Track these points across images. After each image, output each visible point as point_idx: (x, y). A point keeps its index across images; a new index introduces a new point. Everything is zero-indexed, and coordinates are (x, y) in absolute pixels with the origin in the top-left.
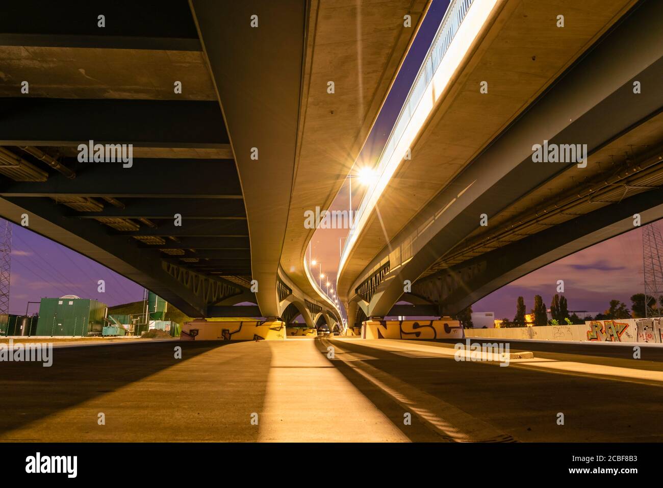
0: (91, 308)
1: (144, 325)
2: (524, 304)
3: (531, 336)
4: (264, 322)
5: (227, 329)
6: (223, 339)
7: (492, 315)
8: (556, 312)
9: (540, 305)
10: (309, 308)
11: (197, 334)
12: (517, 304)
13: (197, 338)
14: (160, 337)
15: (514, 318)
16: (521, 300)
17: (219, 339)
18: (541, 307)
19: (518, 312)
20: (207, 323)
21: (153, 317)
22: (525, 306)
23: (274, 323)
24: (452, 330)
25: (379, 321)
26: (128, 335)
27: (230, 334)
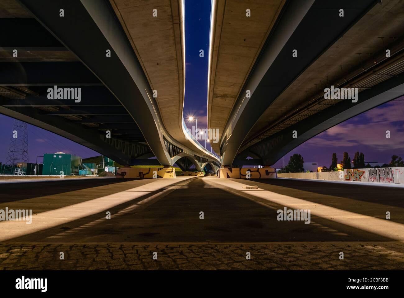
0: (72, 159)
1: (102, 169)
2: (337, 158)
3: (318, 177)
4: (163, 168)
5: (142, 172)
6: (140, 177)
7: (316, 164)
8: (357, 163)
9: (346, 159)
10: (197, 159)
11: (126, 174)
12: (332, 157)
13: (125, 177)
14: (108, 176)
15: (330, 166)
16: (334, 155)
17: (137, 177)
18: (348, 160)
19: (333, 162)
20: (131, 169)
21: (107, 164)
22: (337, 159)
23: (168, 169)
24: (270, 173)
25: (228, 168)
26: (94, 175)
27: (144, 175)
